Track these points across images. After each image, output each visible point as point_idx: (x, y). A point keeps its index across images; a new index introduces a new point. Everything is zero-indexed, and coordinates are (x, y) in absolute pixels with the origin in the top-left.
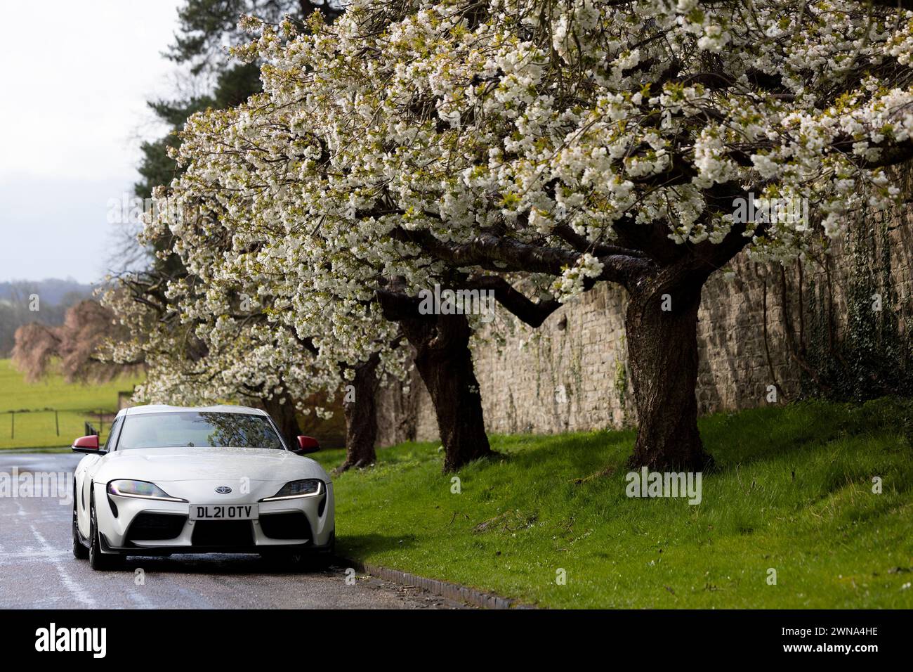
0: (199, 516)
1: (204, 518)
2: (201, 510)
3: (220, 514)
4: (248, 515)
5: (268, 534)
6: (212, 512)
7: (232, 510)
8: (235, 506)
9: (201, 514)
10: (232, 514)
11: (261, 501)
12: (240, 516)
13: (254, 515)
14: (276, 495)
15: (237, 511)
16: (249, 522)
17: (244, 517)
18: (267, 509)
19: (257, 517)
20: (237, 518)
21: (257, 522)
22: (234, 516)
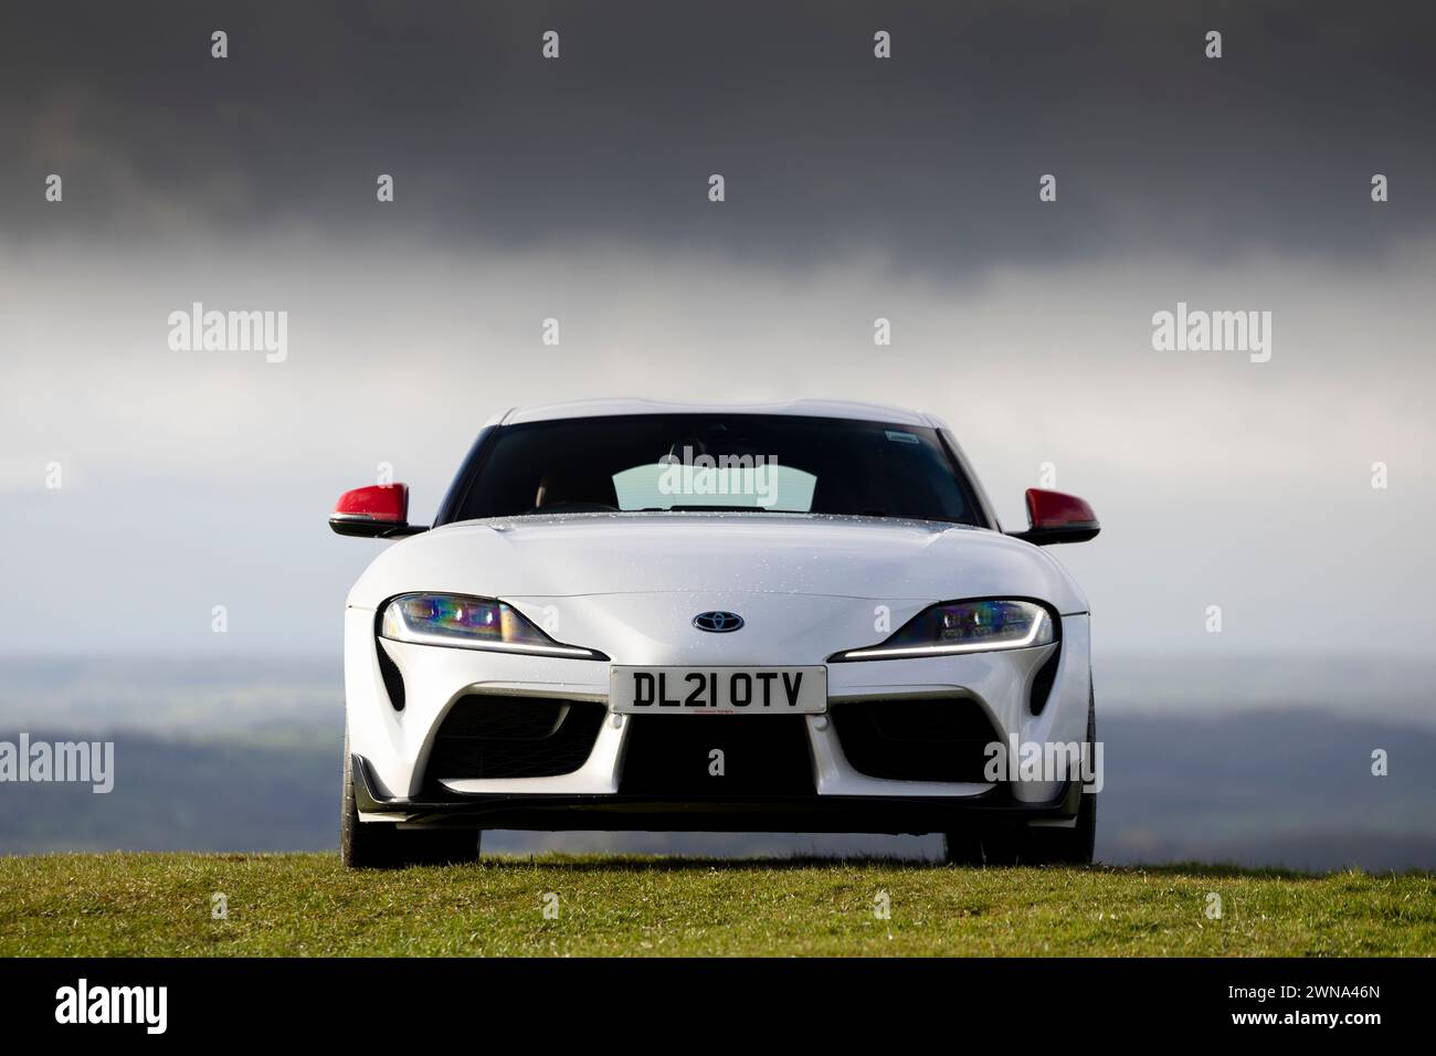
0: (638, 702)
1: (656, 709)
2: (645, 683)
3: (705, 696)
4: (792, 699)
5: (859, 758)
6: (678, 689)
7: (741, 684)
8: (752, 673)
9: (645, 696)
10: (741, 696)
11: (838, 658)
12: (767, 703)
13: (811, 701)
14: (891, 641)
15: (758, 686)
16: (797, 723)
17: (779, 705)
18: (856, 682)
19: (823, 706)
20: (756, 708)
21: (822, 721)
22: (747, 702)
